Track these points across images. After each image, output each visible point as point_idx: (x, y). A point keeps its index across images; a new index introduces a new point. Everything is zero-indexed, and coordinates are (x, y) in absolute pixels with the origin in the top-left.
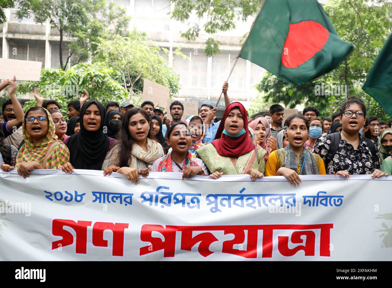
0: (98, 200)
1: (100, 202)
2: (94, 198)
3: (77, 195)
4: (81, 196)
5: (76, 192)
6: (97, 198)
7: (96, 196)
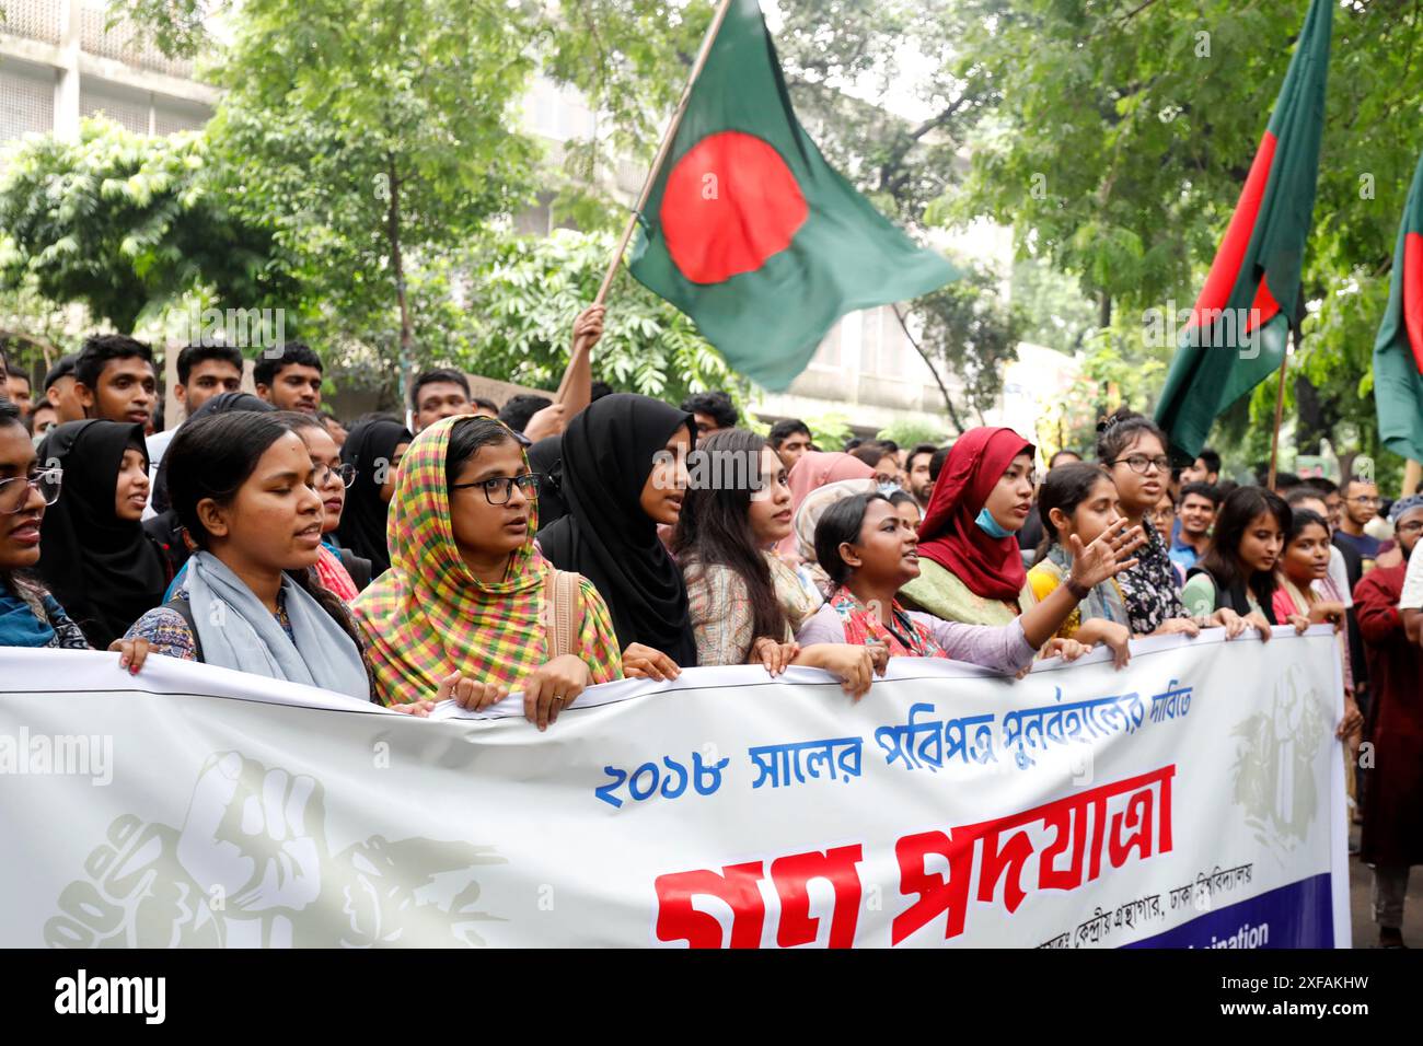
0: (769, 777)
1: (775, 784)
2: (756, 771)
3: (699, 769)
4: (715, 772)
5: (697, 758)
6: (765, 770)
7: (760, 762)
